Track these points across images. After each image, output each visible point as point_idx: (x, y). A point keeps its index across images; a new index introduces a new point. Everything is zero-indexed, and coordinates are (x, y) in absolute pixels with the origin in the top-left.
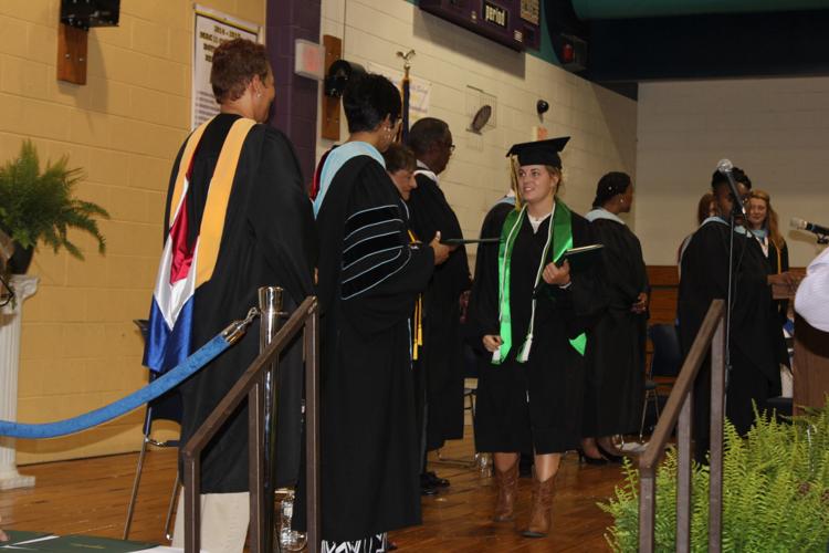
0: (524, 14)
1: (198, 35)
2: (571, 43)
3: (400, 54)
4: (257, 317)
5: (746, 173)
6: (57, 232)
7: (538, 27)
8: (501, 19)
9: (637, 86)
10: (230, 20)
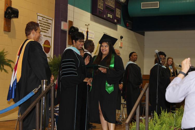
0: (117, 16)
1: (38, 20)
2: (128, 22)
3: (86, 25)
4: (41, 87)
5: (165, 53)
6: (2, 67)
7: (120, 19)
8: (111, 17)
9: (144, 32)
10: (46, 17)
